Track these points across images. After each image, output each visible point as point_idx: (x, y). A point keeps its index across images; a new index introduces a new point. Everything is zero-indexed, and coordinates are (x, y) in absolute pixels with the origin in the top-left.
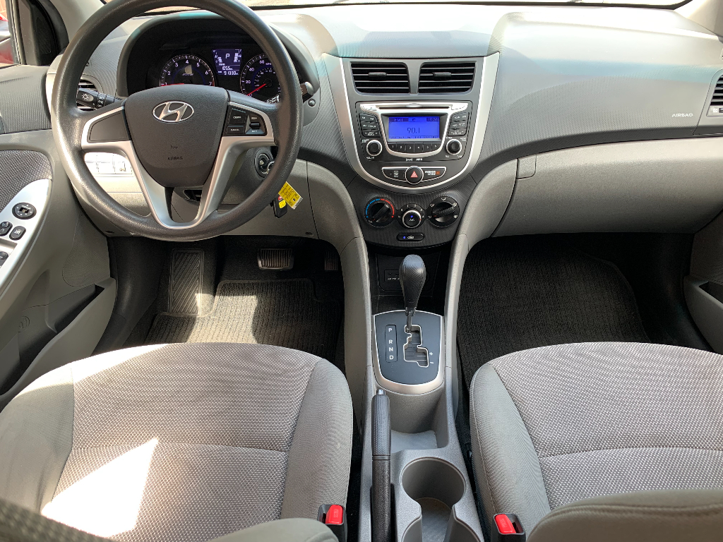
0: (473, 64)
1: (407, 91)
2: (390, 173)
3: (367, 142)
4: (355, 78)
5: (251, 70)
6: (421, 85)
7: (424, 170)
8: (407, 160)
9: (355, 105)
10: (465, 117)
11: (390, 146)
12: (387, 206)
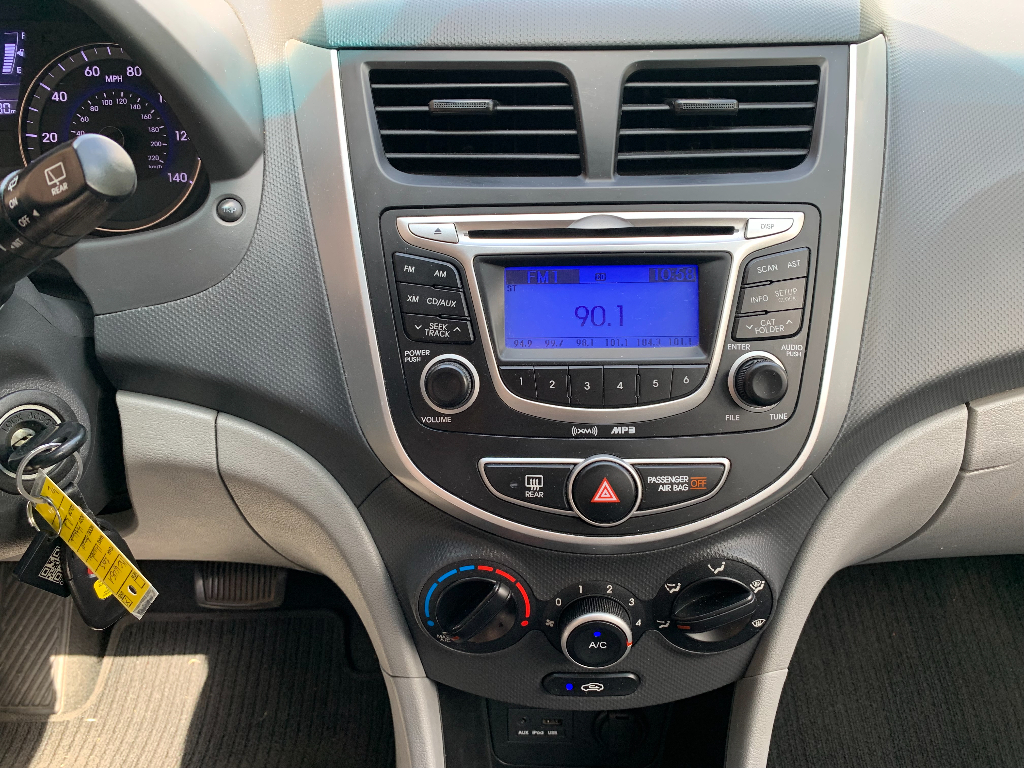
0: (813, 71)
1: (576, 169)
2: (510, 479)
3: (426, 359)
4: (383, 120)
5: (56, 97)
6: (624, 144)
7: (643, 472)
8: (574, 431)
9: (379, 217)
10: (796, 265)
11: (510, 378)
12: (503, 592)
